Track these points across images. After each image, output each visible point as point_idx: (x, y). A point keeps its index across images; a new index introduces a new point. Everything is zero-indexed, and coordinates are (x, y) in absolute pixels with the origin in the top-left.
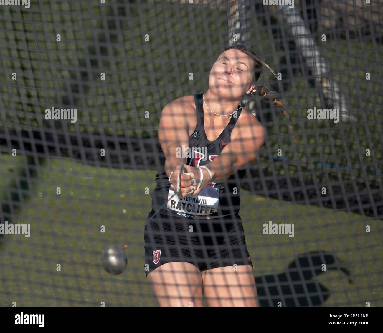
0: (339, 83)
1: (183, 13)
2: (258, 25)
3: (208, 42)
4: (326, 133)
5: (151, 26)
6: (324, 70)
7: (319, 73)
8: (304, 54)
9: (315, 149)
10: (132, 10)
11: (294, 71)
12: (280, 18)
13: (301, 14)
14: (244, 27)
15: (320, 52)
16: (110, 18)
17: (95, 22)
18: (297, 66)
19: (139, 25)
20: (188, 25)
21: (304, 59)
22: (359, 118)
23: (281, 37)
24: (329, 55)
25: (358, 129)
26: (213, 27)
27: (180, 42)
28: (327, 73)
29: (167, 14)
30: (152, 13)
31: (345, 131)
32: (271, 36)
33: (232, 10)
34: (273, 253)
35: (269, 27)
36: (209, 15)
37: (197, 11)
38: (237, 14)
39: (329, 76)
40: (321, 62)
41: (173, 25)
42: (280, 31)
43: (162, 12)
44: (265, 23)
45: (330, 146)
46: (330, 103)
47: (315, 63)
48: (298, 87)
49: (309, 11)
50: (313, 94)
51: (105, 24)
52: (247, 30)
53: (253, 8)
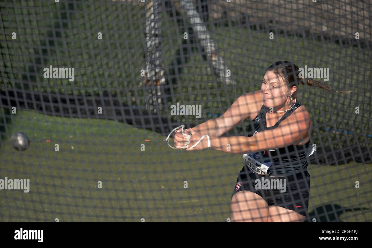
0: (224, 58)
1: (114, 8)
2: (167, 17)
3: (132, 28)
4: (215, 92)
5: (91, 17)
6: (213, 49)
7: (210, 50)
8: (199, 37)
9: (206, 104)
10: (78, 6)
11: (192, 48)
12: (182, 11)
13: (197, 9)
14: (157, 18)
15: (210, 35)
16: (63, 11)
17: (51, 14)
18: (194, 45)
19: (83, 17)
20: (118, 16)
21: (200, 40)
22: (238, 82)
23: (183, 25)
24: (217, 37)
25: (237, 89)
26: (135, 18)
27: (112, 28)
28: (216, 50)
29: (103, 9)
30: (92, 7)
31: (228, 91)
32: (176, 24)
33: (149, 6)
34: (177, 177)
35: (175, 18)
36: (132, 9)
37: (124, 7)
38: (152, 9)
39: (216, 52)
40: (211, 43)
41: (107, 17)
42: (182, 21)
43: (99, 7)
44: (171, 15)
45: (217, 102)
46: (217, 71)
47: (207, 43)
48: (195, 60)
49: (203, 7)
50: (205, 65)
51: (59, 16)
52: (159, 20)
53: (164, 4)
